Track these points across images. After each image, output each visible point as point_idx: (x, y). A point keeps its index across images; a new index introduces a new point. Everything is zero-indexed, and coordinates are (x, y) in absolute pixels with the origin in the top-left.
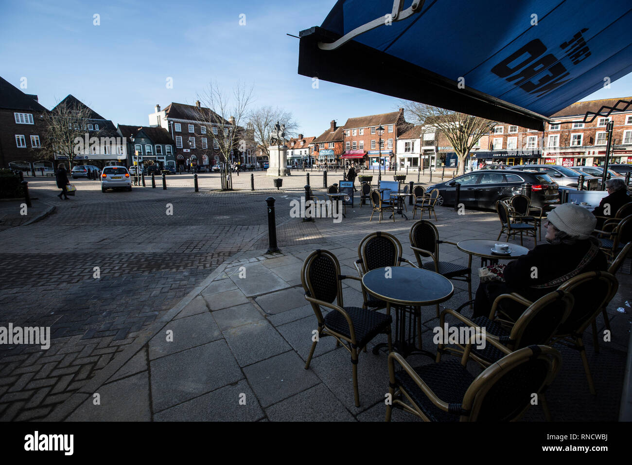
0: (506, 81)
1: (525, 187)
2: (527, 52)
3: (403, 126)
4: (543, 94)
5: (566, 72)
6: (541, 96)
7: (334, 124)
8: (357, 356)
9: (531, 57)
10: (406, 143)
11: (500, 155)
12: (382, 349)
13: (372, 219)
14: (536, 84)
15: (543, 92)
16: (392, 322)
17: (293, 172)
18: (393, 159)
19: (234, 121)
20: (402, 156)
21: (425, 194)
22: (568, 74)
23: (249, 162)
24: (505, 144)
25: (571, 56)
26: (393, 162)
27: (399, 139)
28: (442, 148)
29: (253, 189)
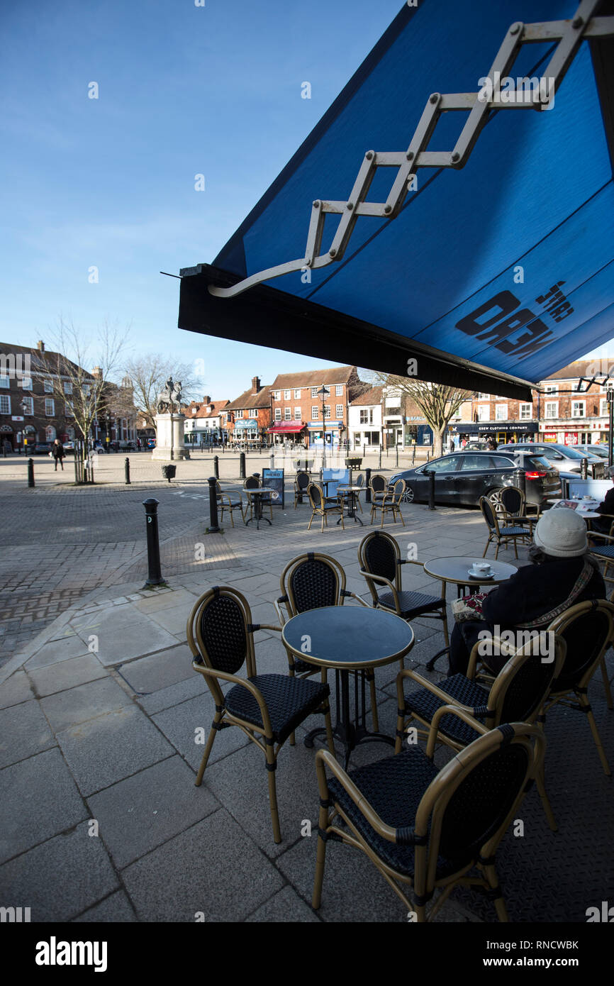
0: (477, 340)
1: (518, 476)
2: (497, 306)
3: (356, 388)
4: (524, 356)
5: (547, 331)
6: (524, 358)
7: (257, 382)
8: (274, 757)
9: (502, 312)
10: (362, 411)
11: (487, 428)
12: (319, 736)
13: (312, 527)
14: (514, 344)
15: (526, 353)
16: (329, 693)
17: (193, 454)
18: (344, 433)
19: (101, 374)
20: (357, 431)
21: (387, 486)
22: (551, 333)
23: (125, 437)
24: (493, 413)
25: (552, 311)
26: (344, 438)
27: (352, 406)
28: (412, 418)
29: (129, 482)
